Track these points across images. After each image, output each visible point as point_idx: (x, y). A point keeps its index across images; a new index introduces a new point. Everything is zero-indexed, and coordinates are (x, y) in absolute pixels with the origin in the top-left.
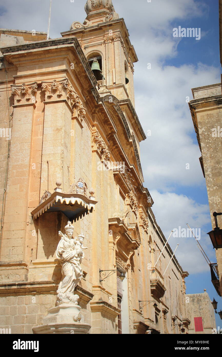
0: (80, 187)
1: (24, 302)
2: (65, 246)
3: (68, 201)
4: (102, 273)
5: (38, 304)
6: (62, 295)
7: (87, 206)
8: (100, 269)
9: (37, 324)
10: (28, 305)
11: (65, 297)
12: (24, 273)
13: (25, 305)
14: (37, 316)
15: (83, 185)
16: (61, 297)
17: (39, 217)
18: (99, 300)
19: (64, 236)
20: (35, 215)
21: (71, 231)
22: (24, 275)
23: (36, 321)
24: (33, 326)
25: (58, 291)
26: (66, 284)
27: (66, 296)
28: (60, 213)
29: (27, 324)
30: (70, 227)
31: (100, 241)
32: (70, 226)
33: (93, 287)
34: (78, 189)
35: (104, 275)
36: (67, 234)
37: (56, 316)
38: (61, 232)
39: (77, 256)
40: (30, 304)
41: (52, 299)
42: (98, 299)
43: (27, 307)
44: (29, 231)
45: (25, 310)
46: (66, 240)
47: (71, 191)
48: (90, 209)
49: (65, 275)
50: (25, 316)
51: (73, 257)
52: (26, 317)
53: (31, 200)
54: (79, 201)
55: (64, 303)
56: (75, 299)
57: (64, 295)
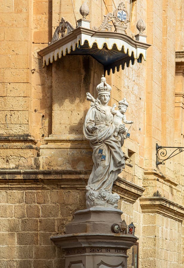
0: (120, 19)
1: (36, 200)
2: (97, 118)
3: (100, 42)
4: (160, 151)
5: (57, 204)
6: (93, 194)
7: (133, 53)
8: (157, 144)
9: (58, 232)
10: (42, 205)
11: (98, 197)
12: (33, 156)
13: (36, 204)
14: (56, 221)
15: (125, 17)
16: (93, 196)
17: (52, 64)
18: (154, 195)
19: (96, 101)
20: (46, 58)
21: (107, 94)
22: (33, 159)
23: (56, 228)
24: (51, 234)
25: (88, 187)
26: (99, 178)
27: (100, 195)
28: (89, 58)
29: (42, 232)
30: (106, 87)
31: (158, 96)
32: (105, 85)
33: (145, 173)
34: (118, 23)
35: (163, 154)
36: (100, 99)
37: (85, 223)
38: (90, 95)
39: (116, 134)
40: (44, 203)
41: (79, 197)
42: (152, 194)
43: (40, 208)
44: (37, 85)
45: (38, 212)
46: (98, 109)
47: (106, 27)
48: (138, 57)
49: (98, 164)
50: (39, 220)
51: (110, 136)
52: (40, 222)
53: (36, 30)
54: (120, 44)
55: (97, 204)
56: (114, 200)
57: (96, 194)
